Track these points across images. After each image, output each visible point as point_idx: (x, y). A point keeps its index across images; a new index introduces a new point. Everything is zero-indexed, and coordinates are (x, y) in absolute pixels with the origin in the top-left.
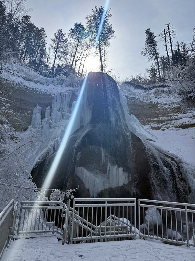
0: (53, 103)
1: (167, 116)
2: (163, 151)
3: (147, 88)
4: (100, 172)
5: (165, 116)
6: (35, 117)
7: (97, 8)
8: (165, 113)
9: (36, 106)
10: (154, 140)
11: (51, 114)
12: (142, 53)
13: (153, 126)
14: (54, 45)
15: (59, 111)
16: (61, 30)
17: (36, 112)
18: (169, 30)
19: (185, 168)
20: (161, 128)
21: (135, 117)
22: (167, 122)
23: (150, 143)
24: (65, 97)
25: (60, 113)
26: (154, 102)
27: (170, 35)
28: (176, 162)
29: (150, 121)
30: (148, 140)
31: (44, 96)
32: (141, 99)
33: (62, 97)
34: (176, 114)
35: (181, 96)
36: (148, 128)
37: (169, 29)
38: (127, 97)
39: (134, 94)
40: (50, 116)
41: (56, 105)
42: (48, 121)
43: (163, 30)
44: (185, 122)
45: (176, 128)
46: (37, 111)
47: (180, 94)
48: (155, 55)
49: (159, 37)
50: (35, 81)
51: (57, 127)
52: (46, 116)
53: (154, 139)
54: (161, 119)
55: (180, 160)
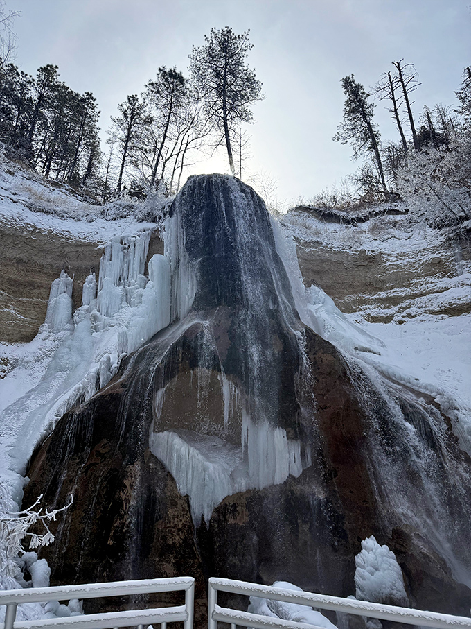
0: (101, 264)
1: (408, 286)
2: (402, 379)
3: (353, 219)
4: (224, 445)
5: (403, 286)
6: (56, 304)
7: (216, 31)
8: (404, 279)
9: (58, 276)
10: (375, 351)
11: (97, 293)
12: (337, 137)
13: (372, 315)
14: (118, 132)
15: (118, 285)
16: (136, 96)
17: (59, 291)
18: (401, 77)
19: (465, 423)
20: (394, 319)
21: (322, 293)
22: (409, 301)
23: (364, 358)
24: (132, 248)
25: (119, 290)
26: (372, 251)
27: (404, 88)
28: (437, 406)
29: (364, 302)
30: (358, 352)
31: (79, 249)
32: (336, 246)
33: (125, 248)
34: (431, 280)
35: (442, 231)
36: (359, 319)
37: (400, 74)
38: (297, 240)
39: (317, 233)
40: (96, 298)
41: (110, 269)
42: (88, 311)
43: (385, 75)
44: (459, 299)
45: (434, 316)
46: (62, 288)
47: (440, 227)
48: (370, 139)
49: (377, 96)
50: (56, 212)
51: (112, 326)
52: (85, 299)
53: (374, 346)
54: (392, 295)
55: (449, 400)
